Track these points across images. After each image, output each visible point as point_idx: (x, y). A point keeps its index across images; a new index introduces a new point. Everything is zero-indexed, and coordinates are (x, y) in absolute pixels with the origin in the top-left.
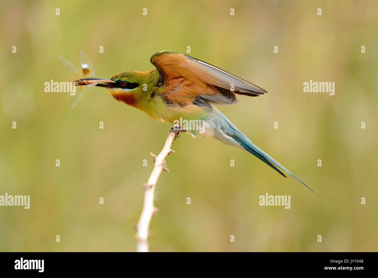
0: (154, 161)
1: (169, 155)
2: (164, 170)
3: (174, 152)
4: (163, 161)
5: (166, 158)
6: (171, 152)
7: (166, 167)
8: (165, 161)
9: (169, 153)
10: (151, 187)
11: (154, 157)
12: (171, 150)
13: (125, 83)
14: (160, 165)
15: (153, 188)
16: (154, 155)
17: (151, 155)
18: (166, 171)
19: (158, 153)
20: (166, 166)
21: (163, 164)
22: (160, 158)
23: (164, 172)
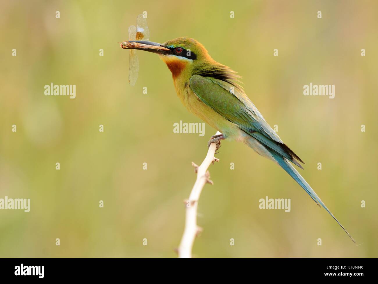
0: (196, 172)
1: (213, 164)
2: (207, 182)
3: (218, 160)
4: (206, 171)
5: (209, 169)
6: (215, 160)
7: (210, 179)
8: (208, 172)
9: (213, 162)
10: (193, 203)
11: (196, 168)
12: (215, 158)
13: (180, 50)
14: (202, 177)
15: (196, 204)
16: (195, 165)
17: (192, 165)
18: (211, 183)
19: (200, 163)
20: (209, 177)
21: (206, 176)
22: (203, 169)
23: (208, 185)
